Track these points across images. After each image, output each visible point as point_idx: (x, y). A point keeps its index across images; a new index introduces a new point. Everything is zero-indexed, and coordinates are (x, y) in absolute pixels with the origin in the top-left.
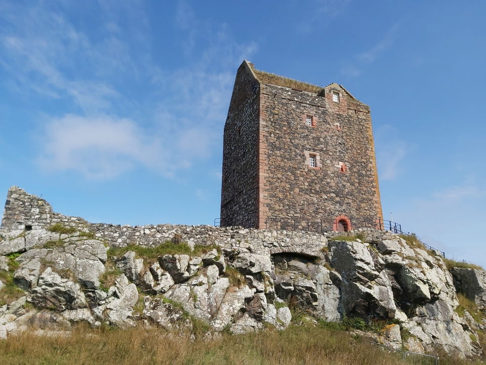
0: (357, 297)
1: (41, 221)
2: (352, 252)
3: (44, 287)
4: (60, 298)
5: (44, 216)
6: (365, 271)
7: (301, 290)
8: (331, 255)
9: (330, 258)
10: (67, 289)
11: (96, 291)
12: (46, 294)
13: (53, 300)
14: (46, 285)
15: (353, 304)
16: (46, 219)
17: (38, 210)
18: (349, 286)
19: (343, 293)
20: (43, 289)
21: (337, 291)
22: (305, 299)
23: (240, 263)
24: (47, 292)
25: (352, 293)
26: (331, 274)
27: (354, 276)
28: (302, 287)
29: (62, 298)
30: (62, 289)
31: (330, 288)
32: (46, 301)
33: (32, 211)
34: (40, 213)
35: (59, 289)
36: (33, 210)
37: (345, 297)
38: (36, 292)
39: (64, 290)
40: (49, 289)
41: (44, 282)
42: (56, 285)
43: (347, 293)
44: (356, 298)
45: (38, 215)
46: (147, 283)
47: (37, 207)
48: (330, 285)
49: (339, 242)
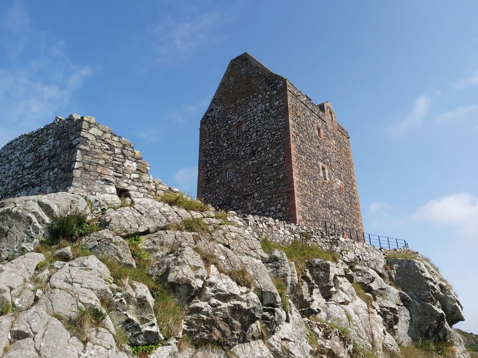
0: (431, 318)
1: (141, 185)
2: (421, 271)
3: (214, 301)
4: (234, 321)
5: (145, 177)
6: (436, 291)
7: (386, 312)
8: (394, 274)
9: (394, 276)
10: (251, 306)
11: (276, 309)
12: (216, 315)
13: (222, 325)
14: (218, 297)
15: (428, 327)
16: (149, 182)
17: (135, 164)
18: (421, 308)
19: (414, 315)
20: (214, 306)
21: (408, 313)
22: (388, 322)
23: (360, 278)
24: (217, 310)
25: (425, 314)
26: (400, 294)
27: (427, 296)
28: (387, 308)
29: (237, 323)
30: (244, 305)
31: (402, 310)
32: (213, 328)
33: (126, 165)
34: (138, 170)
35: (239, 305)
36: (127, 163)
37: (416, 319)
38: (198, 310)
39: (247, 308)
40: (224, 305)
41: (214, 292)
42: (234, 296)
43: (419, 314)
44: (430, 320)
45: (135, 173)
46: (305, 298)
47: (134, 160)
48: (401, 306)
49: (403, 260)
